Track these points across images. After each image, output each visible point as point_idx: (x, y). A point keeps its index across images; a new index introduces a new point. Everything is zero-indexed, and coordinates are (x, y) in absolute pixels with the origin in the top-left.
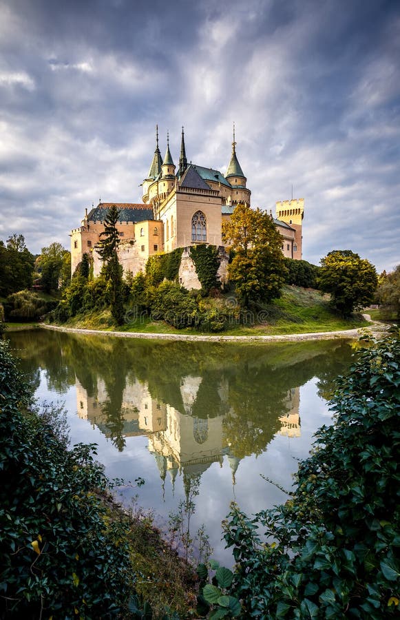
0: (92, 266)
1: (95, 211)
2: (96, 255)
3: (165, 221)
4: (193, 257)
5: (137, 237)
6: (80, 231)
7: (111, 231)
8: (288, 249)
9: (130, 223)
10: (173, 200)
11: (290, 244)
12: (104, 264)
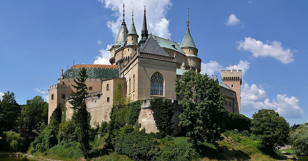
0: (65, 113)
1: (70, 71)
2: (68, 105)
3: (127, 79)
4: (152, 108)
5: (104, 92)
6: (56, 87)
7: (81, 86)
8: (230, 105)
9: (99, 80)
10: (135, 63)
11: (232, 102)
12: (75, 112)
